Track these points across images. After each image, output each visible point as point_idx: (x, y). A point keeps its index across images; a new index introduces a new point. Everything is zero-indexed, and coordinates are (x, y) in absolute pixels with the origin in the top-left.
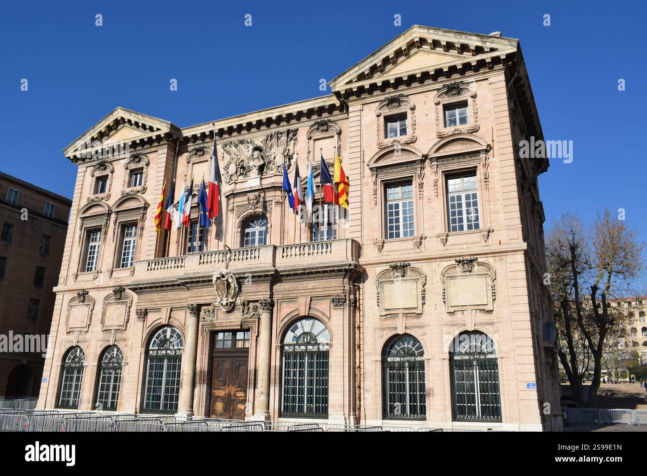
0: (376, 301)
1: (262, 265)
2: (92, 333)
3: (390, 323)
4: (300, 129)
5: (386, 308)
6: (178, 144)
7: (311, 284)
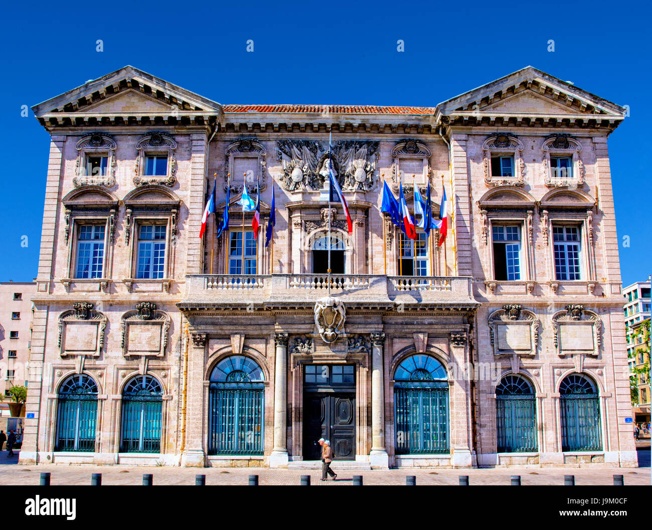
0: (489, 341)
2: (106, 358)
3: (504, 363)
4: (382, 143)
5: (500, 348)
6: (216, 130)
7: (428, 320)
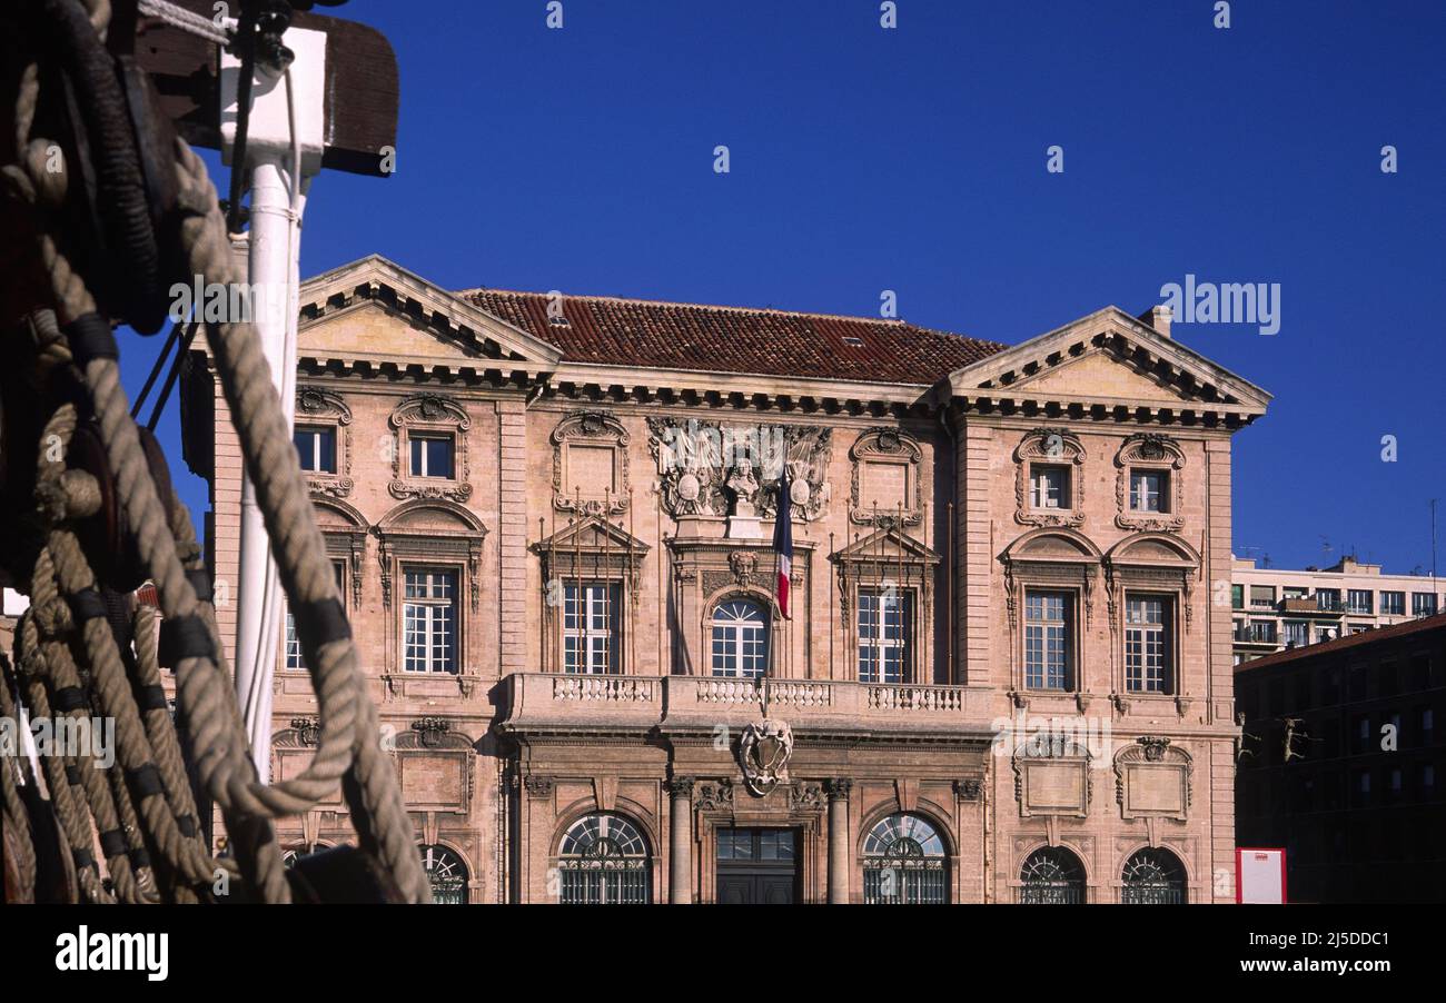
0: (1013, 792)
1: (841, 717)
3: (1037, 830)
4: (835, 431)
5: (1031, 803)
7: (919, 757)
